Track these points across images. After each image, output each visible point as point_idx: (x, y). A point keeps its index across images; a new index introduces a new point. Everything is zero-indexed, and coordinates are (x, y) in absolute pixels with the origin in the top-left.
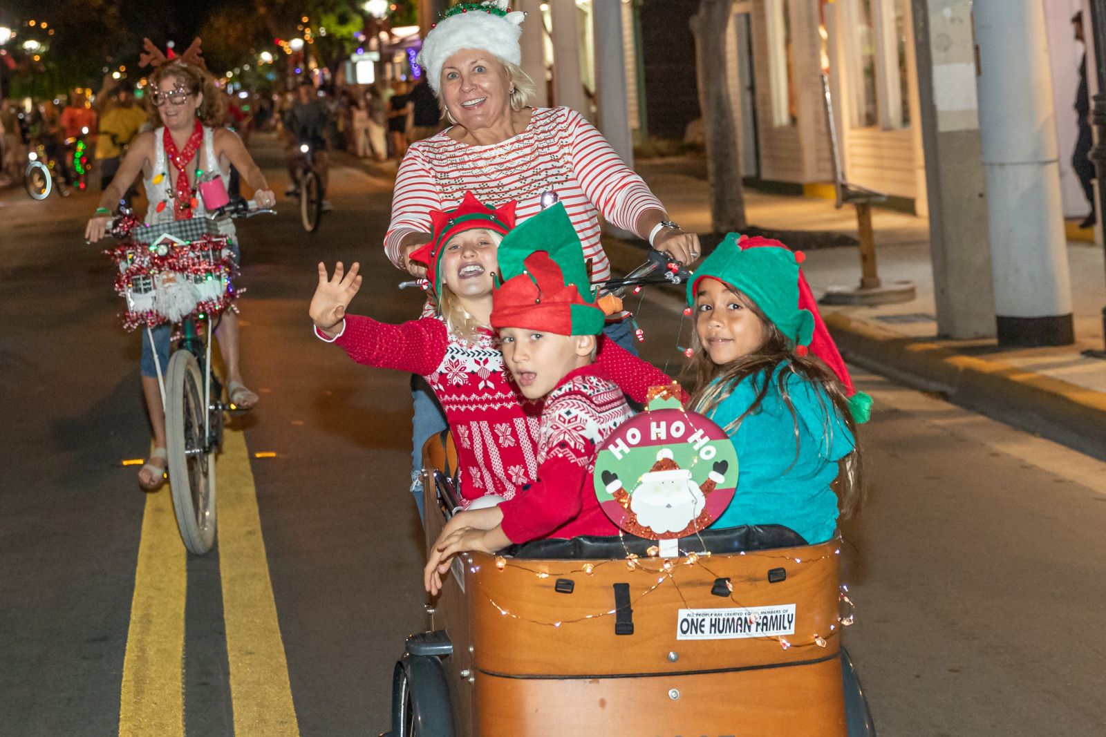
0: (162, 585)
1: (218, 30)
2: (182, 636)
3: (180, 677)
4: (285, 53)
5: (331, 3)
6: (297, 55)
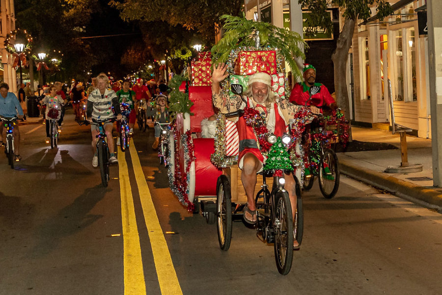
0: (135, 287)
1: (131, 55)
4: (159, 65)
5: (179, 45)
6: (164, 67)
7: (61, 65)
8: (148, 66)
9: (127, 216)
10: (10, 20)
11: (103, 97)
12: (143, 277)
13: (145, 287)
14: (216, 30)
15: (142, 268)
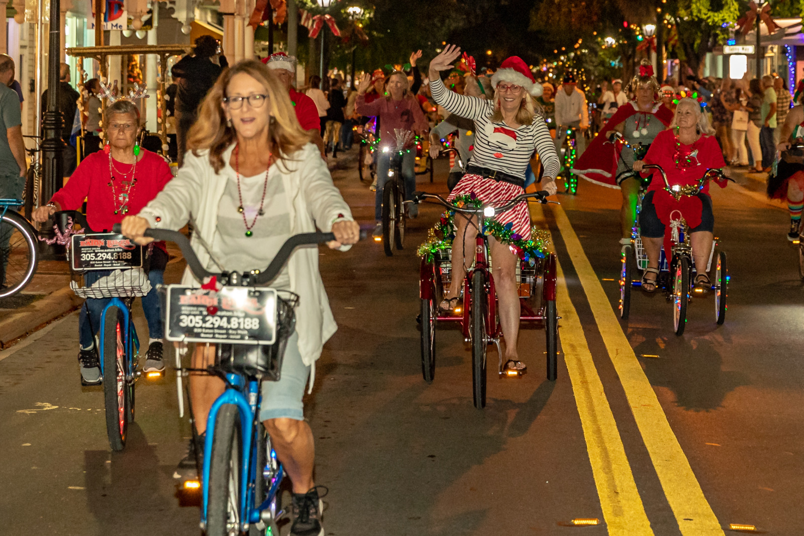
6: (650, 41)
8: (603, 38)
9: (608, 468)
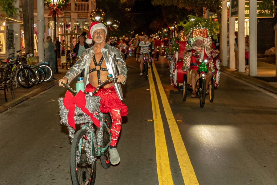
0: (162, 149)
1: (155, 24)
2: (169, 161)
3: (170, 171)
4: (170, 29)
5: (182, 19)
6: (173, 30)
7: (118, 28)
8: (164, 30)
9: (155, 111)
10: (93, 4)
11: (145, 44)
12: (165, 144)
13: (167, 149)
14: (204, 11)
15: (165, 139)
